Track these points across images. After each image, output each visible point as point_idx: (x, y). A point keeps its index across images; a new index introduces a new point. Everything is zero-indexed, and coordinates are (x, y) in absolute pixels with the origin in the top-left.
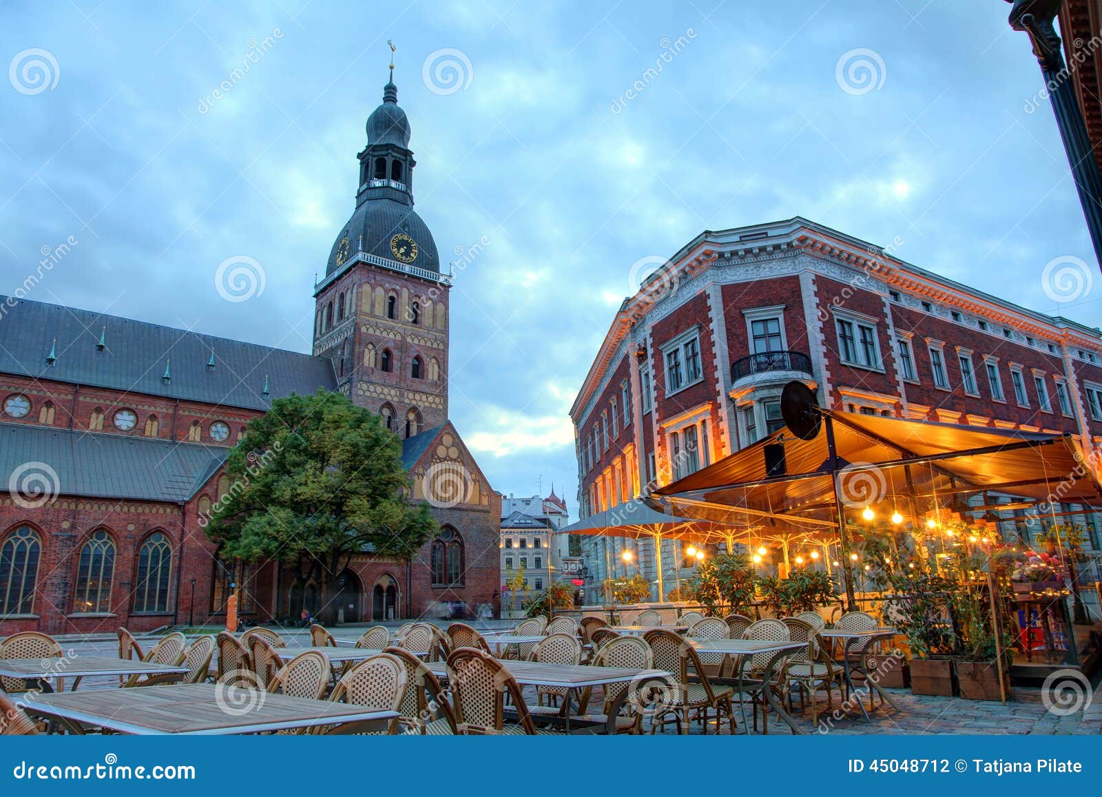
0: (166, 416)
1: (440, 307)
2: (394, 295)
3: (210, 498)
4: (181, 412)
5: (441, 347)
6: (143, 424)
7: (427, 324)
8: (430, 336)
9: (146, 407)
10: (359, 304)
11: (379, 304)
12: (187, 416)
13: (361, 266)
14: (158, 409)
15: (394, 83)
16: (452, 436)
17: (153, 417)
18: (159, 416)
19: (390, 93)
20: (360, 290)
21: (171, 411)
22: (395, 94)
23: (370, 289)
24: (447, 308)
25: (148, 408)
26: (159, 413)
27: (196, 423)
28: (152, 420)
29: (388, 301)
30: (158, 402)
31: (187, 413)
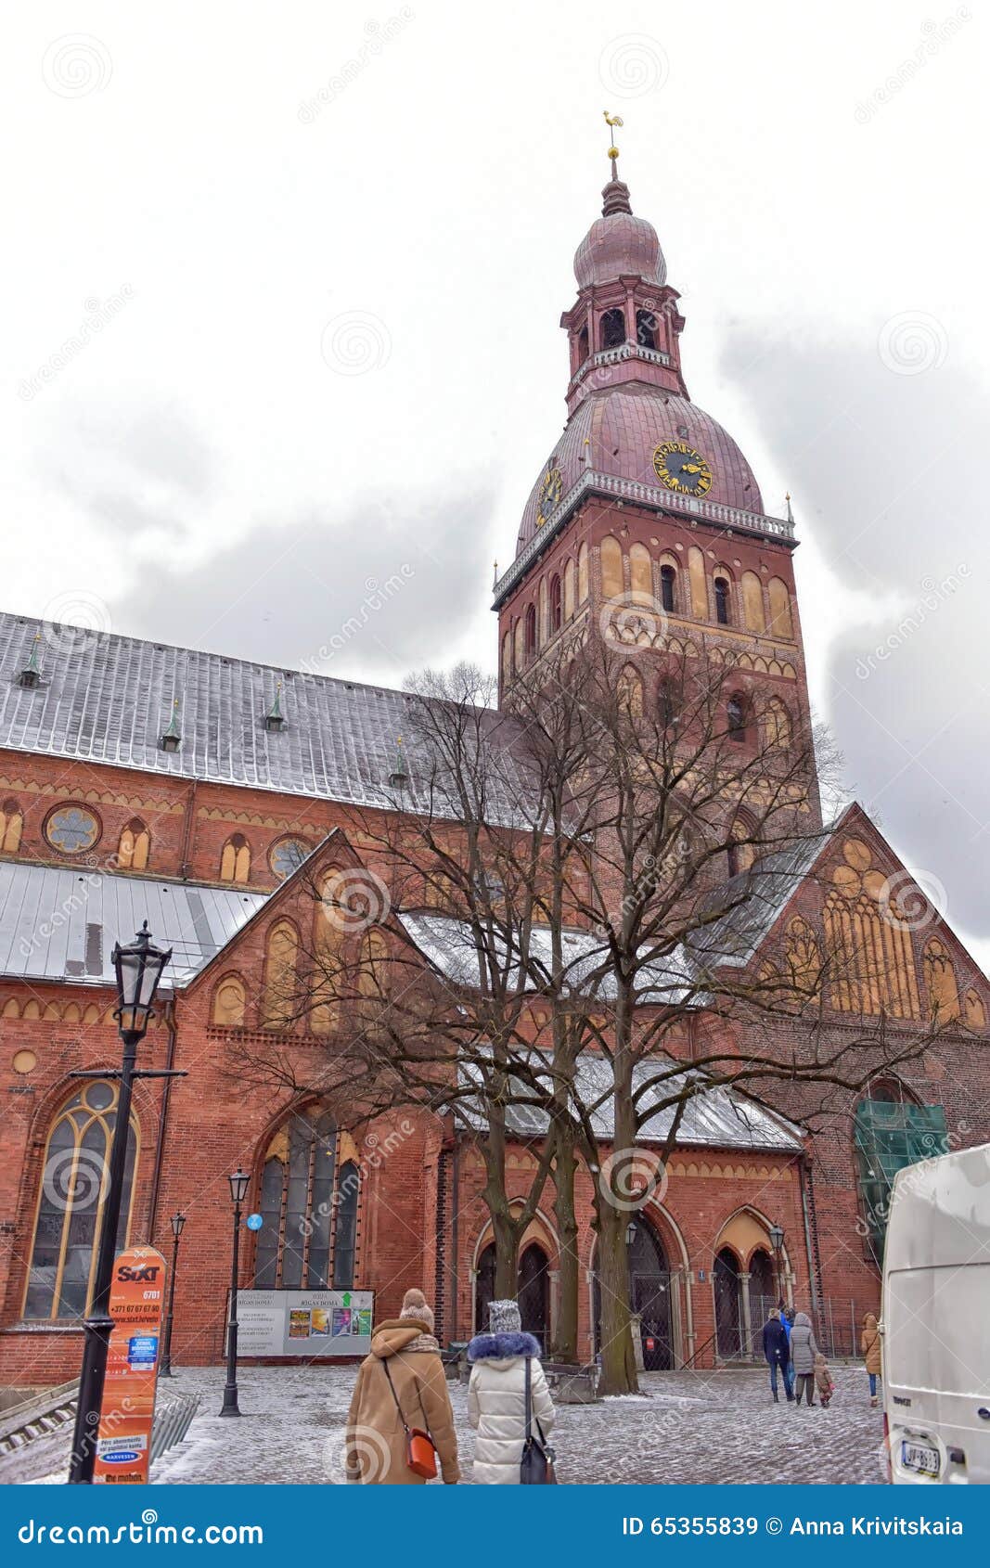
0: (166, 823)
1: (776, 587)
2: (672, 563)
3: (246, 984)
4: (202, 813)
5: (789, 673)
6: (113, 839)
7: (750, 625)
8: (760, 651)
9: (121, 801)
10: (597, 578)
11: (641, 581)
12: (216, 823)
13: (596, 502)
14: (149, 806)
15: (622, 179)
16: (869, 846)
17: (137, 825)
18: (152, 826)
19: (616, 199)
20: (596, 550)
21: (180, 810)
22: (627, 198)
23: (618, 551)
24: (791, 590)
25: (123, 803)
26: (151, 813)
27: (238, 840)
28: (134, 832)
29: (658, 577)
30: (149, 790)
31: (216, 815)
